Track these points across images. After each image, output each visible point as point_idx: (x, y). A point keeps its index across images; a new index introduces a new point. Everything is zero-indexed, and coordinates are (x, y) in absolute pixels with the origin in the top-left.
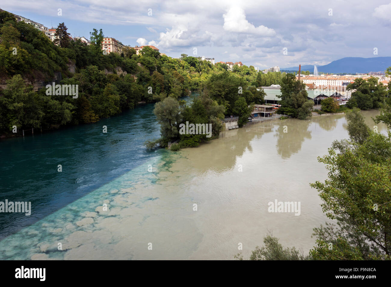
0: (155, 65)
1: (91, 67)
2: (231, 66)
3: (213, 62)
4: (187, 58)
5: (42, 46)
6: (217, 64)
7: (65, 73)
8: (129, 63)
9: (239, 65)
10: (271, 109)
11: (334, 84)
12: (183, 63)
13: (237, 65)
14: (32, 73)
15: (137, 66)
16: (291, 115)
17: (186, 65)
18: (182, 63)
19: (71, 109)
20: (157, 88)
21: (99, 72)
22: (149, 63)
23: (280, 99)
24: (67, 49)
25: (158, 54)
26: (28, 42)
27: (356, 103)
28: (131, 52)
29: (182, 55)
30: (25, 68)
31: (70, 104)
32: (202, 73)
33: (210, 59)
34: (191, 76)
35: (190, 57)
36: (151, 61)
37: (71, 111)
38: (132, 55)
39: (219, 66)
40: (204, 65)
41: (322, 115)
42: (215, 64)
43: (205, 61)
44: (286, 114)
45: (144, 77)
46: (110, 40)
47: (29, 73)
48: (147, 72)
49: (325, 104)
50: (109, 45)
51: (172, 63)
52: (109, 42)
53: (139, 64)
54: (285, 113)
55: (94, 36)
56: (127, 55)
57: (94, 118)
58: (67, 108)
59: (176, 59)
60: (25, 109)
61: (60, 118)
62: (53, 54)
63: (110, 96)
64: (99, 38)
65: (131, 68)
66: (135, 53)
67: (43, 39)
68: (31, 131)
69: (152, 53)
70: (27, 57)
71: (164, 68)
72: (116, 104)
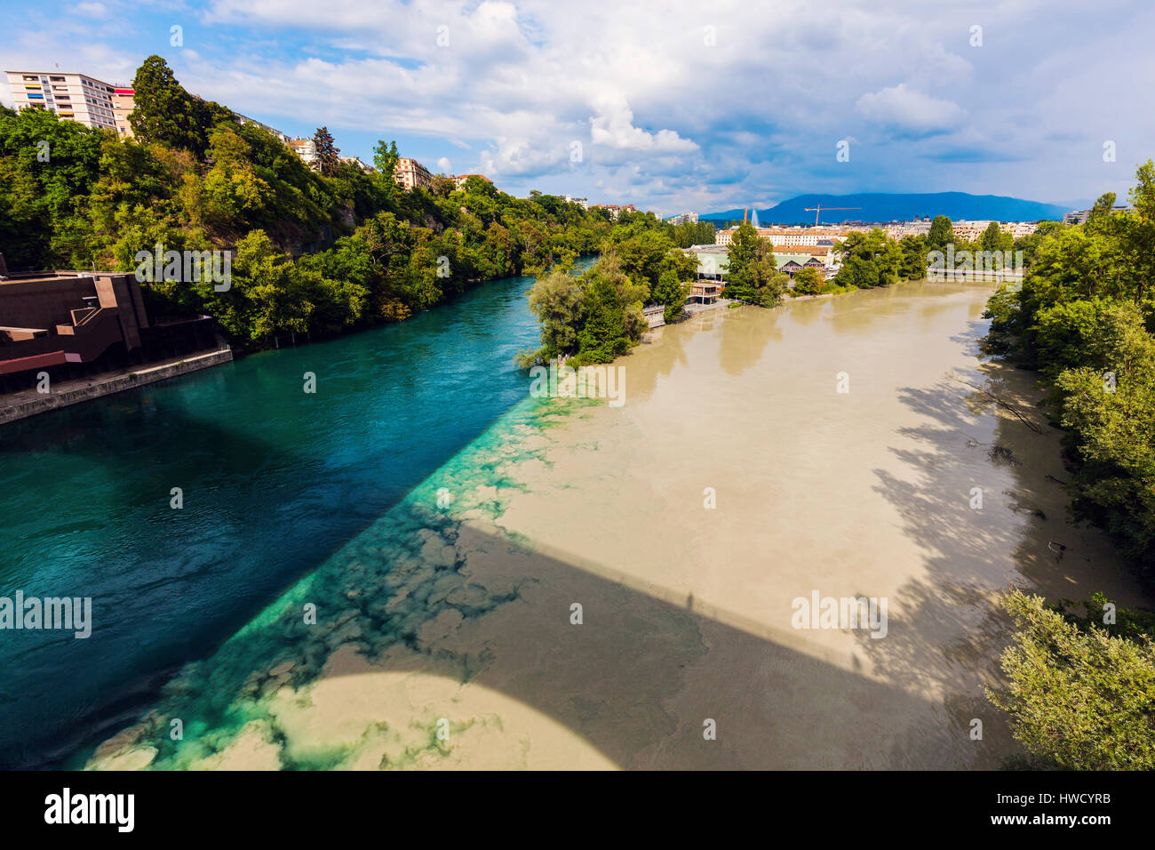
0: (491, 210)
1: (383, 214)
2: (616, 213)
3: (586, 206)
4: (542, 197)
5: (291, 174)
6: (592, 209)
7: (337, 227)
8: (447, 208)
9: (629, 210)
10: (713, 290)
11: (797, 242)
12: (535, 207)
13: (625, 211)
14: (280, 226)
15: (460, 212)
16: (747, 301)
17: (540, 210)
18: (533, 208)
19: (361, 294)
20: (499, 253)
21: (399, 224)
22: (481, 207)
23: (727, 272)
24: (335, 179)
25: (494, 190)
26: (264, 165)
27: (852, 277)
28: (447, 187)
29: (532, 193)
30: (266, 216)
31: (358, 286)
32: (567, 226)
33: (579, 200)
34: (550, 231)
35: (546, 197)
36: (484, 203)
37: (361, 299)
38: (449, 192)
39: (595, 213)
40: (571, 211)
41: (797, 298)
42: (589, 209)
43: (572, 204)
44: (738, 299)
45: (475, 234)
46: (408, 162)
47: (275, 228)
48: (478, 224)
49: (802, 279)
50: (407, 172)
51: (517, 207)
52: (406, 167)
53: (463, 210)
54: (736, 296)
55: (380, 155)
56: (441, 192)
57: (401, 311)
58: (353, 294)
59: (522, 200)
60: (277, 298)
61: (342, 313)
62: (313, 189)
63: (425, 270)
64: (390, 158)
65: (451, 216)
66: (453, 188)
67: (291, 159)
68: (291, 337)
69: (485, 188)
70: (268, 194)
71: (506, 216)
72: (436, 284)
